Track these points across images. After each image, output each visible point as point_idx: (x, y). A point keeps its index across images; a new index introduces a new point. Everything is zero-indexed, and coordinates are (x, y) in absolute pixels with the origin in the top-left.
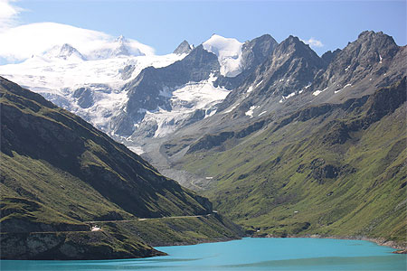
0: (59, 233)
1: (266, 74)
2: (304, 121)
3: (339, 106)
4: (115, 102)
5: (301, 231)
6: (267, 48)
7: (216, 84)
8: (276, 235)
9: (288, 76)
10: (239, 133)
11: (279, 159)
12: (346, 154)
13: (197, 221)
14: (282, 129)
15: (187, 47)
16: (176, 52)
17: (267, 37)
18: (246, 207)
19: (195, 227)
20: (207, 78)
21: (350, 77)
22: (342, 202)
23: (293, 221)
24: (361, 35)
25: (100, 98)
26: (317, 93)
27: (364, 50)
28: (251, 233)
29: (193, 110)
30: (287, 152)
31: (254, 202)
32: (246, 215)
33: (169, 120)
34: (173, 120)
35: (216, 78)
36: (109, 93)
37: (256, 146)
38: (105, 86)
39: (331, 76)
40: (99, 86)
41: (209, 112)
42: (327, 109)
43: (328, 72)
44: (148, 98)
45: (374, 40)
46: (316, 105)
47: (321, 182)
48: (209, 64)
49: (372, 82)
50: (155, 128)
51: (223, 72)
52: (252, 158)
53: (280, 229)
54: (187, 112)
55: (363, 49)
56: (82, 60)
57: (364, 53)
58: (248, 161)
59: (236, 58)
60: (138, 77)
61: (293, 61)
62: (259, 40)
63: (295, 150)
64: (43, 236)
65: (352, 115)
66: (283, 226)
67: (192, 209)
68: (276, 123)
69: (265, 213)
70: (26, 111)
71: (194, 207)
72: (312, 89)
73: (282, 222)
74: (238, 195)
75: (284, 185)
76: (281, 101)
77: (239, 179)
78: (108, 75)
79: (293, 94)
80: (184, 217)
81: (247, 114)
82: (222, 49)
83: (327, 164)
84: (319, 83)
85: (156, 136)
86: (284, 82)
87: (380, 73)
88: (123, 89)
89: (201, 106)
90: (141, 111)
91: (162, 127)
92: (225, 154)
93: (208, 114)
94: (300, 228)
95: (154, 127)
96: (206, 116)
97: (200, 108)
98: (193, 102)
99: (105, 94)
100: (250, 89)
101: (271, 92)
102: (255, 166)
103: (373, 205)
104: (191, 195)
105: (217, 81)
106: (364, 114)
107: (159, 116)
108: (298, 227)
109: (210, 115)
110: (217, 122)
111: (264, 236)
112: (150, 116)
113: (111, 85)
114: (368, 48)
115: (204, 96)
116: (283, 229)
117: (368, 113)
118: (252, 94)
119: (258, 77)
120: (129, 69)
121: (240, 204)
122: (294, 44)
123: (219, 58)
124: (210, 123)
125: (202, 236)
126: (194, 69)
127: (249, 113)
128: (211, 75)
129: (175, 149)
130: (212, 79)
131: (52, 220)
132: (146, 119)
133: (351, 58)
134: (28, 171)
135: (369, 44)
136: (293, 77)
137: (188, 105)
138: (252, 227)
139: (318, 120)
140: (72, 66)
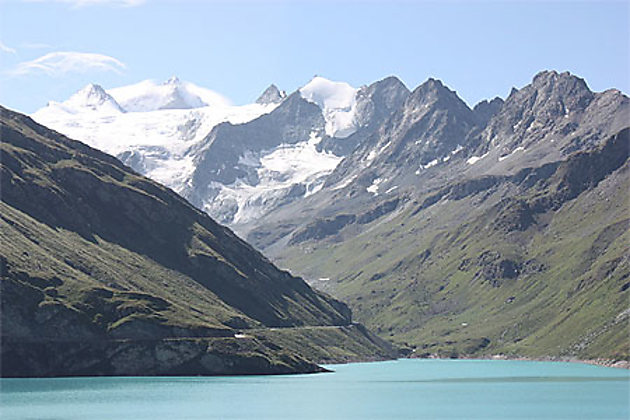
0: (198, 340)
1: (394, 134)
2: (457, 199)
3: (508, 178)
4: (176, 172)
5: (477, 350)
6: (392, 97)
7: (319, 148)
8: (442, 354)
9: (428, 135)
10: (363, 217)
11: (428, 253)
12: (529, 246)
13: (339, 332)
14: (427, 210)
15: (275, 94)
16: (260, 101)
17: (393, 80)
18: (389, 318)
19: (338, 341)
20: (307, 139)
21: (521, 138)
22: (531, 311)
23: (462, 336)
24: (537, 76)
25: (153, 167)
26: (473, 160)
27: (542, 99)
28: (406, 353)
29: (289, 184)
30: (440, 243)
31: (399, 311)
32: (390, 330)
33: (254, 199)
34: (260, 199)
35: (320, 139)
36: (165, 159)
37: (389, 235)
38: (160, 149)
39: (493, 136)
40: (151, 148)
41: (312, 187)
42: (491, 182)
43: (489, 130)
44: (224, 167)
45: (557, 84)
46: (474, 177)
47: (495, 284)
48: (310, 118)
49: (554, 145)
50: (235, 209)
51: (330, 131)
52: (386, 252)
53: (447, 348)
54: (280, 188)
55: (541, 97)
56: (119, 112)
57: (542, 103)
58: (379, 256)
59: (348, 110)
60: (208, 138)
61: (434, 115)
62: (380, 85)
63: (453, 240)
64: (178, 343)
65: (533, 190)
66: (450, 343)
67: (329, 318)
68: (416, 203)
69: (418, 326)
70: (106, 179)
71: (331, 314)
72: (465, 155)
73: (448, 338)
74: (376, 301)
75: (442, 288)
76: (418, 172)
77: (373, 279)
78: (162, 133)
79: (435, 162)
80: (320, 327)
81: (369, 190)
82: (328, 97)
83: (503, 258)
84: (476, 146)
85: (235, 221)
86: (422, 145)
87: (565, 131)
88: (186, 154)
89: (299, 179)
90: (214, 185)
91: (244, 208)
92: (344, 245)
93: (311, 190)
94: (477, 346)
95: (232, 209)
96: (308, 194)
97: (298, 182)
98: (287, 173)
99: (160, 161)
100: (372, 155)
101: (403, 158)
102: (394, 262)
103: (581, 314)
104: (324, 298)
105: (321, 143)
106: (553, 189)
107: (239, 193)
108: (472, 344)
109: (314, 191)
110: (326, 202)
111: (425, 356)
112: (227, 193)
113: (169, 148)
114: (548, 96)
115: (303, 165)
116: (451, 347)
117: (559, 188)
118: (375, 162)
119: (383, 138)
120: (192, 124)
121: (380, 314)
122: (435, 91)
123: (324, 111)
124: (316, 202)
125: (349, 354)
126: (287, 126)
127: (372, 189)
128: (313, 135)
129: (269, 238)
130: (314, 140)
131: (188, 322)
132: (220, 197)
133: (523, 110)
134: (118, 262)
135: (549, 90)
136: (435, 137)
137: (281, 178)
138: (406, 344)
139: (478, 198)
140: (108, 120)
